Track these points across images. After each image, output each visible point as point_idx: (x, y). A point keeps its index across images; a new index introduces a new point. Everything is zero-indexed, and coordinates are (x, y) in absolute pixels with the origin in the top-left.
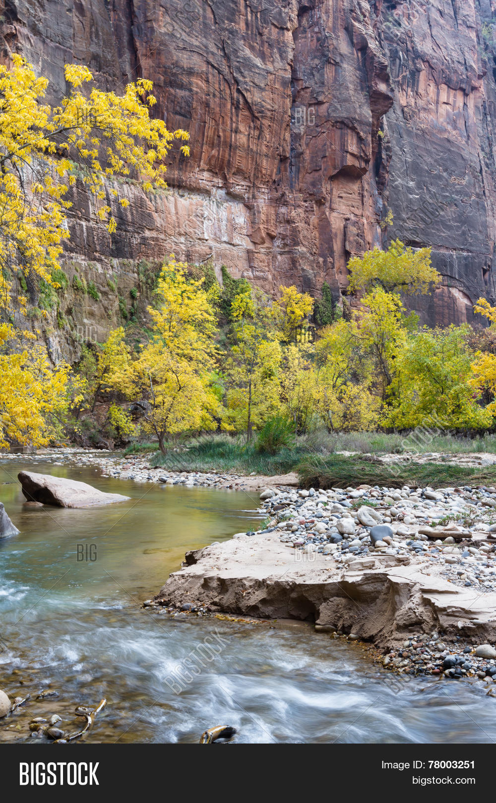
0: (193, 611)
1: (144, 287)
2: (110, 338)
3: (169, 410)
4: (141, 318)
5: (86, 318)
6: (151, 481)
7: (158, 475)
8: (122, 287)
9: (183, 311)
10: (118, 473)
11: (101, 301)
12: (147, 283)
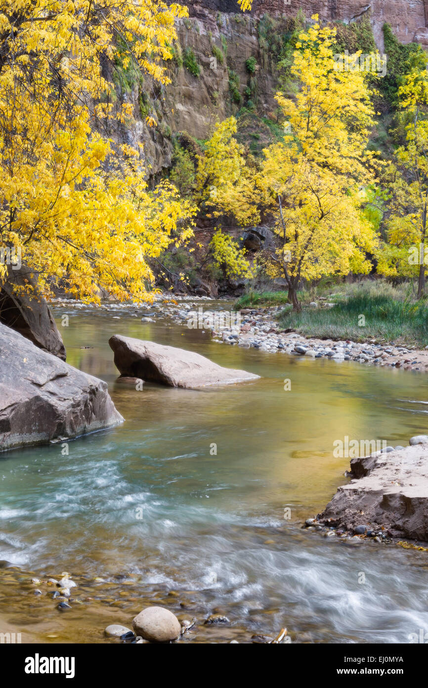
0: (370, 535)
1: (266, 56)
2: (216, 133)
3: (306, 247)
4: (260, 102)
5: (181, 102)
6: (283, 351)
7: (292, 341)
8: (233, 56)
9: (328, 100)
10: (235, 337)
11: (202, 77)
12: (270, 50)
